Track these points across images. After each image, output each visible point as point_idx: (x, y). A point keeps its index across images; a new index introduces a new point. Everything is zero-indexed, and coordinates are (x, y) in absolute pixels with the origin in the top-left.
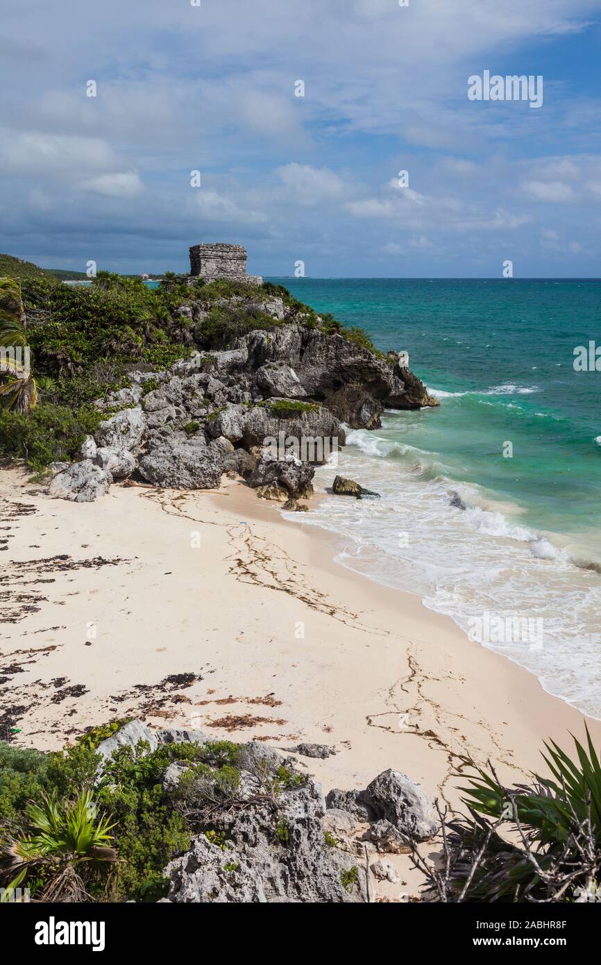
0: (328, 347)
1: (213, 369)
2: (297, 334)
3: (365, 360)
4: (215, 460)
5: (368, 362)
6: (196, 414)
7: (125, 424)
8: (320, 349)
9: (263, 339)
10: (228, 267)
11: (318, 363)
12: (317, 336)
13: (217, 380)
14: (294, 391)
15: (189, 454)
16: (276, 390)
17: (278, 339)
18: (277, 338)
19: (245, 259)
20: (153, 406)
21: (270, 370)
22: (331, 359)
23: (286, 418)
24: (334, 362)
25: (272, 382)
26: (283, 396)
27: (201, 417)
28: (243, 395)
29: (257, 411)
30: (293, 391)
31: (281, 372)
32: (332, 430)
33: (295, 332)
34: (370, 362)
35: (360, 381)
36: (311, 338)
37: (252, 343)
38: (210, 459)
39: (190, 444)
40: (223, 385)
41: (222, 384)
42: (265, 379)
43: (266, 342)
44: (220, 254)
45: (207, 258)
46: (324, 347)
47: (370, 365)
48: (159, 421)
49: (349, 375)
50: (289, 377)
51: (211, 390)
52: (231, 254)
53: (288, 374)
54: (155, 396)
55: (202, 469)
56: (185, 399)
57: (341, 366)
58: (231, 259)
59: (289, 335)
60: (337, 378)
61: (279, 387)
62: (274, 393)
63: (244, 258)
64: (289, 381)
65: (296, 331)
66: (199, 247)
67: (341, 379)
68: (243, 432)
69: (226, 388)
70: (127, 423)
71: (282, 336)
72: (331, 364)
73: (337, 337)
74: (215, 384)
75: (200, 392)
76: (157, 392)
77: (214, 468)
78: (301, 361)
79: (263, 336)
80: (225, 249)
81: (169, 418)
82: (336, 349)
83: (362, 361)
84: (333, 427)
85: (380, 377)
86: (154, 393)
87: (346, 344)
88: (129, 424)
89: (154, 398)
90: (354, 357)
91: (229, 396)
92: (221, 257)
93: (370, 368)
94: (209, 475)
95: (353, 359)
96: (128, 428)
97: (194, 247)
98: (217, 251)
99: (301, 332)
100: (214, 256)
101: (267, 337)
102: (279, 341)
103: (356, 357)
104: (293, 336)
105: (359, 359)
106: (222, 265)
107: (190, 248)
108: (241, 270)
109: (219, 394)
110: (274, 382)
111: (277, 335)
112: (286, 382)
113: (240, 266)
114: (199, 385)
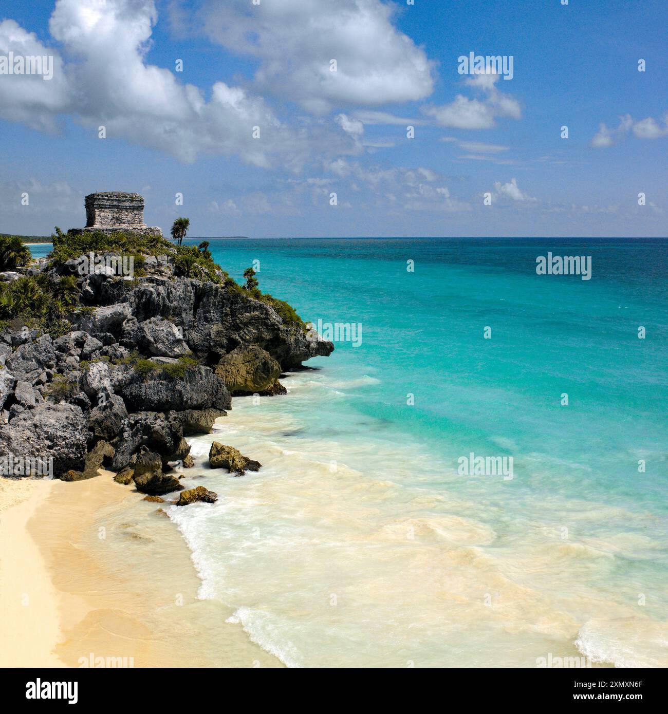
1: (91, 326)
2: (190, 288)
3: (262, 316)
4: (80, 427)
5: (265, 319)
8: (214, 304)
9: (152, 293)
10: (124, 217)
11: (212, 321)
12: (211, 291)
13: (95, 339)
14: (177, 350)
15: (53, 421)
16: (157, 349)
18: (168, 294)
19: (142, 209)
21: (151, 325)
22: (227, 315)
24: (230, 319)
25: (152, 340)
26: (165, 355)
28: (122, 354)
30: (175, 350)
31: (163, 328)
32: (217, 392)
33: (188, 286)
34: (268, 318)
36: (205, 293)
38: (74, 426)
39: (54, 410)
40: (100, 344)
41: (99, 342)
42: (144, 337)
43: (155, 296)
44: (115, 203)
45: (101, 208)
46: (219, 302)
47: (267, 321)
49: (245, 333)
50: (171, 333)
51: (87, 349)
52: (127, 204)
53: (170, 330)
54: (24, 357)
55: (65, 438)
56: (58, 358)
57: (236, 322)
58: (127, 209)
59: (181, 288)
60: (233, 336)
61: (160, 346)
62: (155, 352)
63: (140, 208)
64: (170, 337)
65: (189, 284)
66: (94, 195)
67: (238, 338)
69: (104, 347)
71: (173, 290)
72: (226, 321)
74: (92, 342)
75: (76, 351)
77: (78, 437)
78: (195, 318)
79: (152, 289)
83: (258, 317)
84: (218, 389)
85: (278, 334)
90: (250, 313)
92: (117, 207)
93: (268, 325)
94: (72, 445)
95: (249, 315)
97: (89, 196)
98: (112, 200)
99: (194, 285)
100: (110, 205)
101: (157, 291)
102: (171, 295)
103: (252, 313)
104: (185, 290)
105: (256, 315)
106: (118, 215)
107: (86, 197)
108: (138, 220)
109: (95, 354)
110: (155, 340)
111: (168, 289)
112: (167, 339)
113: (137, 216)
114: (75, 345)
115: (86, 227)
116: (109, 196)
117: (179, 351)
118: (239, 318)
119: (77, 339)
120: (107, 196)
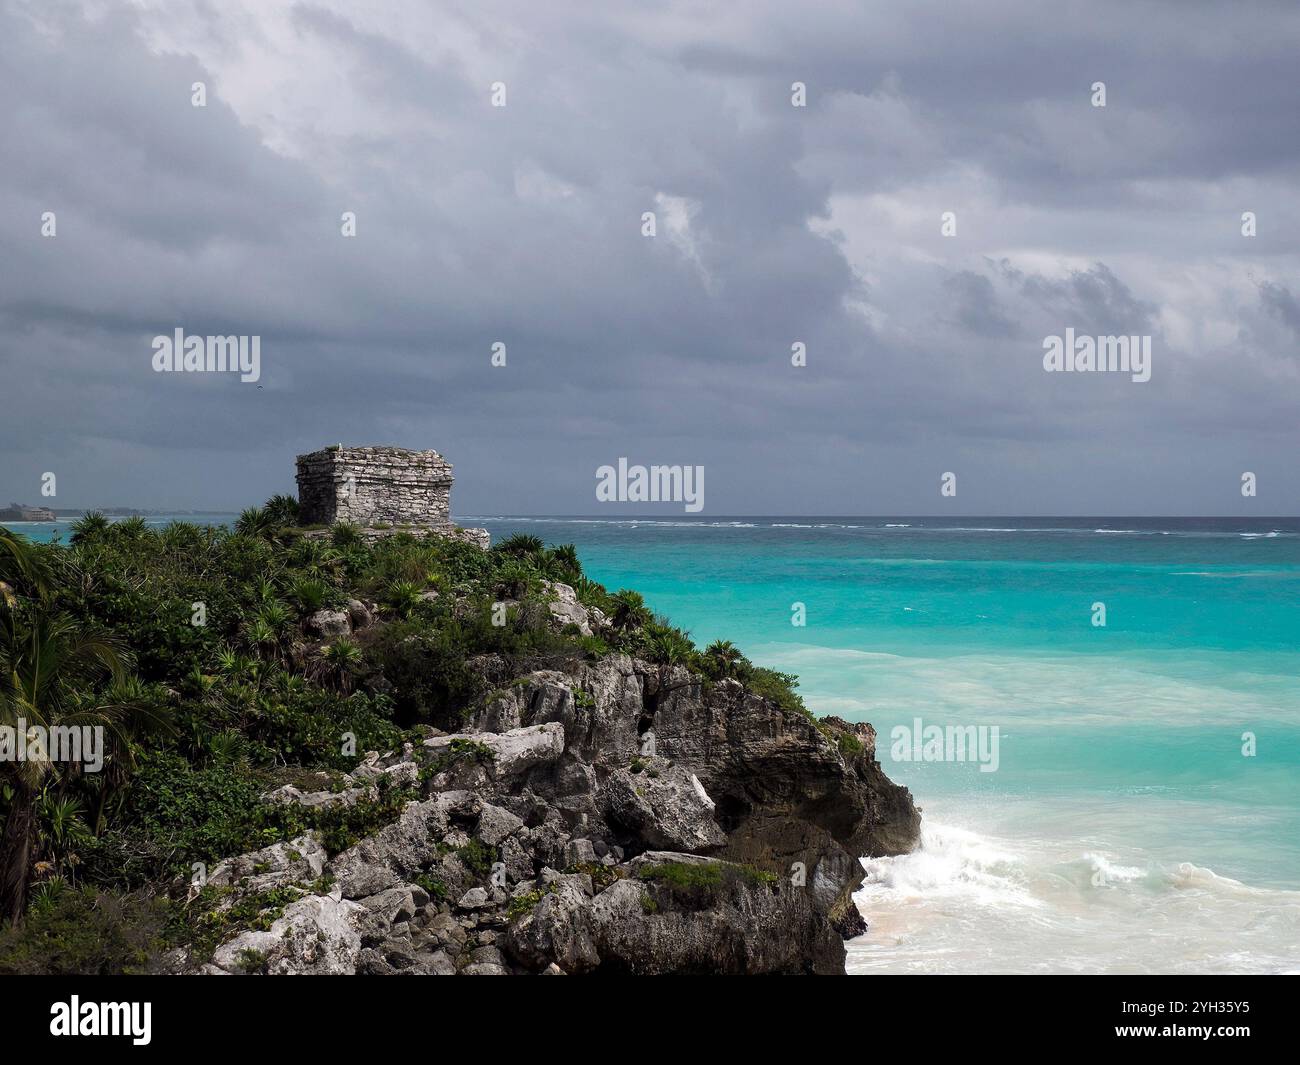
0: (709, 713)
1: (483, 778)
2: (632, 680)
3: (801, 743)
5: (808, 750)
6: (463, 902)
7: (311, 938)
8: (689, 717)
9: (564, 694)
10: (403, 506)
11: (685, 755)
12: (682, 685)
14: (702, 835)
16: (660, 833)
19: (448, 487)
20: (358, 885)
22: (717, 742)
23: (700, 907)
24: (725, 749)
25: (649, 810)
26: (676, 846)
27: (477, 910)
28: (574, 846)
29: (626, 890)
30: (699, 834)
31: (671, 785)
33: (628, 675)
34: (815, 749)
35: (787, 799)
36: (667, 691)
40: (518, 821)
41: (514, 817)
42: (631, 805)
44: (385, 472)
45: (353, 483)
46: (700, 711)
47: (814, 756)
48: (382, 925)
49: (762, 785)
50: (689, 796)
51: (489, 836)
52: (412, 475)
53: (688, 788)
54: (365, 858)
57: (743, 760)
58: (412, 487)
59: (612, 680)
60: (734, 792)
61: (665, 825)
62: (652, 840)
63: (441, 485)
64: (690, 807)
65: (630, 671)
67: (744, 795)
68: (600, 952)
69: (525, 829)
70: (315, 936)
71: (596, 686)
72: (718, 756)
73: (732, 687)
74: (498, 818)
76: (369, 844)
79: (562, 686)
80: (397, 461)
81: (403, 916)
82: (729, 715)
83: (794, 746)
85: (837, 787)
86: (362, 848)
87: (754, 703)
88: (321, 938)
89: (359, 863)
90: (774, 736)
91: (536, 851)
92: (389, 481)
93: (813, 764)
95: (772, 742)
96: (318, 947)
98: (376, 466)
99: (642, 673)
100: (370, 478)
103: (779, 737)
104: (622, 685)
105: (788, 742)
106: (391, 502)
107: (300, 458)
108: (437, 512)
109: (511, 847)
110: (654, 810)
111: (583, 683)
112: (682, 810)
113: (436, 503)
114: (449, 823)
116: (369, 456)
117: (705, 838)
118: (748, 749)
119: (452, 810)
120: (365, 457)
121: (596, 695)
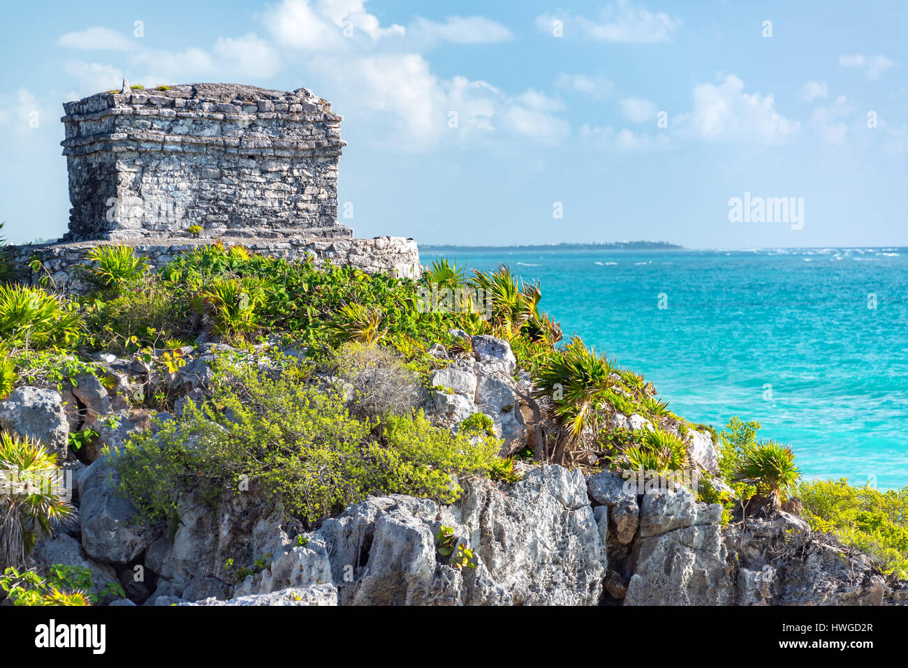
2: (584, 517)
9: (412, 537)
10: (247, 195)
12: (682, 525)
17: (488, 538)
18: (484, 537)
19: (334, 158)
36: (653, 536)
37: (363, 559)
43: (426, 551)
44: (209, 135)
45: (147, 154)
52: (264, 136)
58: (262, 160)
59: (543, 515)
65: (581, 499)
66: (108, 98)
71: (510, 527)
79: (414, 523)
97: (84, 102)
98: (194, 121)
100: (182, 145)
101: (435, 527)
102: (497, 547)
104: (566, 522)
106: (224, 189)
107: (67, 106)
108: (313, 207)
111: (482, 519)
113: (311, 189)
115: (67, 238)
116: (180, 102)
120: (172, 105)
121: (508, 543)
